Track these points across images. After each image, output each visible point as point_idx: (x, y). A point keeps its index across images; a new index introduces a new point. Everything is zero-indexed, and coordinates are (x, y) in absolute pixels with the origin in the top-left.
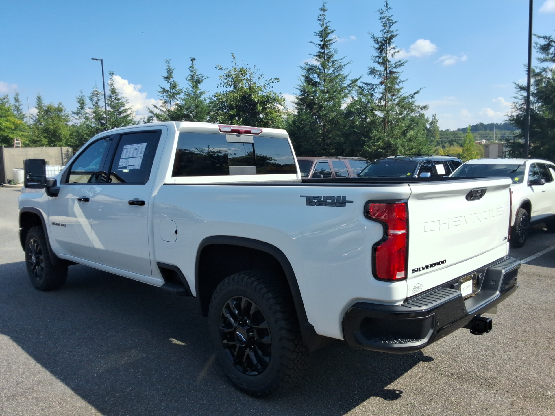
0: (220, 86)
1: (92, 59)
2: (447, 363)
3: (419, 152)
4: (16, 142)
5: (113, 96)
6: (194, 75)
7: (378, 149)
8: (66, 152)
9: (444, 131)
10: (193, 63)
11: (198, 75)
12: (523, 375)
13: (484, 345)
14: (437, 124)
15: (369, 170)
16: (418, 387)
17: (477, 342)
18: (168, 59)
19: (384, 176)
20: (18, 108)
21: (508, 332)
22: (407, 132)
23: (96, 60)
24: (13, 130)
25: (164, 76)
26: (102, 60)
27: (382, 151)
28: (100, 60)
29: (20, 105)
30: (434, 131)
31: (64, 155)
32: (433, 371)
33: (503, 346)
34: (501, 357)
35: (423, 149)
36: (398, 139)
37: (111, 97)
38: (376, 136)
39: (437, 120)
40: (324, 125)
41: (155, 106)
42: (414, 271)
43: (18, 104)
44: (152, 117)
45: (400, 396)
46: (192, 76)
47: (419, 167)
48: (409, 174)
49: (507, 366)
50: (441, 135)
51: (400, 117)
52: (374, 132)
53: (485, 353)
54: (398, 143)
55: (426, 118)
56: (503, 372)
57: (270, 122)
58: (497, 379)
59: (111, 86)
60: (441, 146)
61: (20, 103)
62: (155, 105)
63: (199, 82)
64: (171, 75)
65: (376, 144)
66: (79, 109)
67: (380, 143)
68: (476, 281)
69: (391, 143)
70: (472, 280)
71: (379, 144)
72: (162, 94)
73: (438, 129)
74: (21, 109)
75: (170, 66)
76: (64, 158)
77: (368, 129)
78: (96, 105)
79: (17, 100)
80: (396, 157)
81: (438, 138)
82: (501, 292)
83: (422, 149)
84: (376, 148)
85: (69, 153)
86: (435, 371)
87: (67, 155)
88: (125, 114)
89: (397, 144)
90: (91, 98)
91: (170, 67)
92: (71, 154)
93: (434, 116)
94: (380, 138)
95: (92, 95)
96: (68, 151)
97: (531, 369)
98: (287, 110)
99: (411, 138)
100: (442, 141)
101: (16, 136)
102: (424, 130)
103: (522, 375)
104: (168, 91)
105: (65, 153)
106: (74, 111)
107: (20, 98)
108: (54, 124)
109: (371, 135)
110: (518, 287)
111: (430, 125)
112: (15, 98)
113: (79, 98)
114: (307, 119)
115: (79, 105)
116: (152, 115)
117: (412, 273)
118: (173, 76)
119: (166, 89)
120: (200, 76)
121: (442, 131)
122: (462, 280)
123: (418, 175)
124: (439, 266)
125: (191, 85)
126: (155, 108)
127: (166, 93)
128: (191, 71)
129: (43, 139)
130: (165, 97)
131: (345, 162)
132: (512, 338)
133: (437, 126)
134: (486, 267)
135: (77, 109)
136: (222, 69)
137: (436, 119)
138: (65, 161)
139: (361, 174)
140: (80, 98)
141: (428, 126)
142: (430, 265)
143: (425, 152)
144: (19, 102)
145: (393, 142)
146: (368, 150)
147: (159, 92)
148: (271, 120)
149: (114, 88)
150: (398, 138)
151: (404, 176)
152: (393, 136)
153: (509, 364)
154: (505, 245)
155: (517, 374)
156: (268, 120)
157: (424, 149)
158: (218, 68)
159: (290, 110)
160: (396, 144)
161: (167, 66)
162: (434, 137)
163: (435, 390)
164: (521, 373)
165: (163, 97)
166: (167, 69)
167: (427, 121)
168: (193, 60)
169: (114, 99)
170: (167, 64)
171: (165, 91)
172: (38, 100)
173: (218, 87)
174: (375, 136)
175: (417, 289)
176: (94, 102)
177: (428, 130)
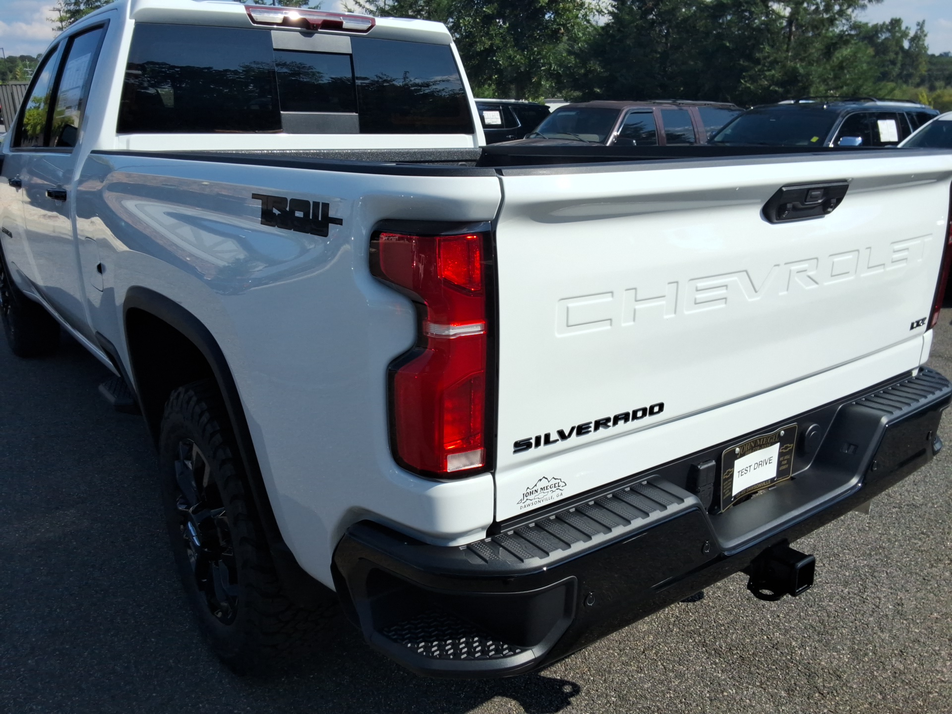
2: (730, 612)
3: (855, 93)
7: (770, 86)
9: (938, 57)
12: (916, 670)
13: (848, 564)
14: (924, 40)
15: (734, 129)
16: (626, 679)
17: (834, 555)
19: (761, 144)
21: (923, 533)
22: (835, 49)
27: (777, 89)
30: (918, 55)
32: (687, 632)
33: (895, 573)
34: (878, 607)
35: (865, 87)
36: (813, 65)
38: (768, 57)
39: (925, 33)
40: (668, 33)
42: (522, 446)
45: (569, 703)
47: (839, 123)
48: (815, 139)
49: (883, 636)
50: (931, 63)
51: (826, 16)
52: (764, 48)
53: (840, 588)
54: (813, 73)
55: (903, 28)
56: (866, 654)
57: (562, 30)
58: (839, 677)
60: (927, 85)
65: (767, 73)
67: (776, 73)
68: (792, 446)
69: (798, 72)
70: (778, 445)
71: (773, 76)
73: (926, 52)
77: (752, 41)
80: (797, 102)
81: (923, 69)
82: (863, 480)
83: (861, 86)
84: (766, 83)
86: (690, 634)
89: (811, 75)
93: (921, 25)
94: (775, 62)
97: (943, 653)
98: (599, 5)
99: (842, 62)
100: (930, 76)
102: (897, 54)
103: (913, 671)
109: (757, 55)
110: (935, 453)
111: (910, 43)
114: (633, 22)
117: (515, 452)
121: (933, 56)
122: (738, 450)
123: (834, 143)
124: (632, 424)
131: (690, 112)
132: (926, 552)
133: (923, 44)
134: (840, 404)
137: (923, 31)
139: (716, 139)
141: (906, 44)
142: (592, 425)
143: (866, 94)
145: (801, 71)
146: (749, 88)
148: (564, 25)
150: (813, 61)
151: (806, 143)
152: (805, 57)
153: (890, 631)
154: (919, 340)
155: (901, 667)
156: (558, 24)
157: (867, 88)
159: (604, 5)
160: (808, 74)
162: (916, 68)
163: (664, 695)
164: (912, 664)
167: (905, 34)
174: (765, 58)
175: (541, 495)
177: (906, 53)
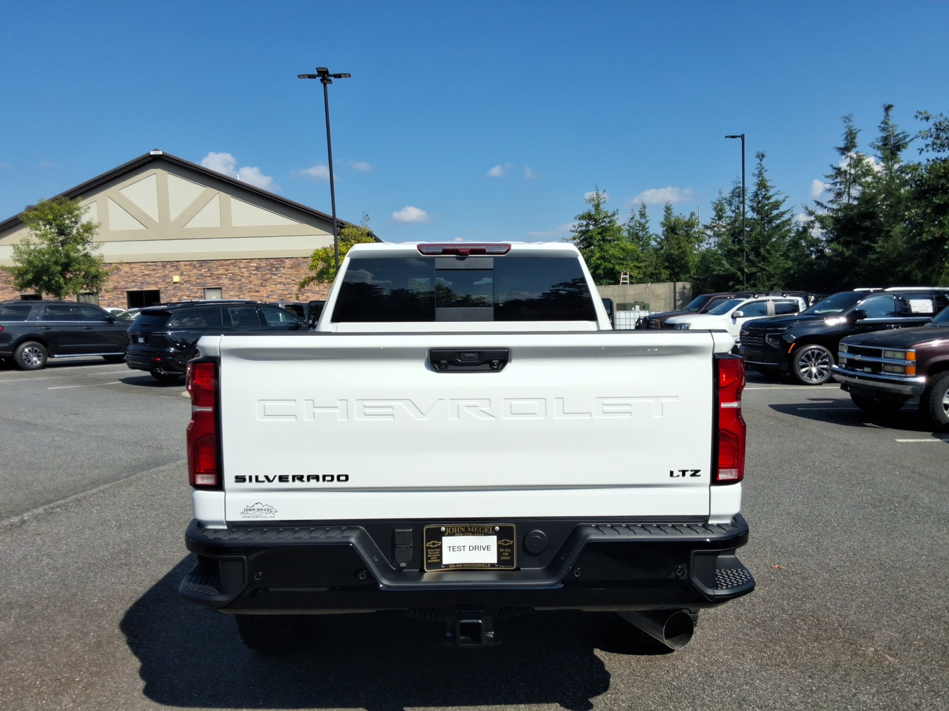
0: (926, 150)
1: (726, 137)
4: (622, 276)
5: (761, 194)
6: (888, 136)
8: (681, 290)
10: (887, 114)
11: (897, 135)
18: (847, 115)
20: (644, 226)
23: (733, 137)
24: (622, 259)
25: (838, 146)
26: (742, 137)
28: (739, 136)
29: (647, 222)
31: (677, 295)
37: (756, 195)
41: (818, 203)
42: (240, 479)
43: (644, 220)
44: (812, 222)
46: (885, 140)
59: (759, 177)
61: (647, 218)
62: (818, 200)
63: (898, 147)
64: (854, 142)
66: (714, 221)
68: (512, 542)
70: (495, 537)
72: (833, 180)
74: (648, 228)
75: (852, 126)
76: (677, 299)
78: (737, 211)
79: (643, 215)
85: (685, 291)
87: (682, 294)
88: (778, 222)
90: (730, 201)
91: (852, 128)
92: (690, 292)
95: (730, 195)
96: (684, 288)
101: (625, 268)
104: (845, 172)
105: (680, 292)
106: (707, 224)
107: (648, 212)
108: (680, 248)
112: (640, 212)
113: (715, 203)
115: (714, 213)
116: (813, 218)
117: (236, 482)
118: (857, 144)
119: (842, 169)
120: (901, 136)
122: (443, 529)
125: (881, 156)
126: (819, 207)
127: (841, 176)
128: (884, 129)
129: (663, 271)
130: (838, 184)
134: (577, 522)
135: (711, 220)
136: (927, 119)
138: (679, 303)
140: (718, 202)
142: (291, 477)
144: (645, 217)
147: (828, 177)
149: (763, 179)
158: (920, 117)
161: (846, 127)
165: (836, 185)
166: (845, 133)
168: (888, 108)
169: (762, 198)
170: (846, 124)
171: (839, 172)
172: (666, 212)
173: (920, 153)
175: (258, 513)
176: (733, 207)
